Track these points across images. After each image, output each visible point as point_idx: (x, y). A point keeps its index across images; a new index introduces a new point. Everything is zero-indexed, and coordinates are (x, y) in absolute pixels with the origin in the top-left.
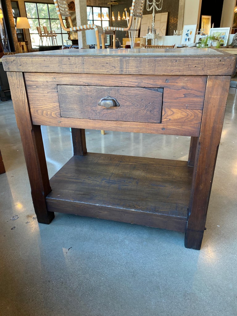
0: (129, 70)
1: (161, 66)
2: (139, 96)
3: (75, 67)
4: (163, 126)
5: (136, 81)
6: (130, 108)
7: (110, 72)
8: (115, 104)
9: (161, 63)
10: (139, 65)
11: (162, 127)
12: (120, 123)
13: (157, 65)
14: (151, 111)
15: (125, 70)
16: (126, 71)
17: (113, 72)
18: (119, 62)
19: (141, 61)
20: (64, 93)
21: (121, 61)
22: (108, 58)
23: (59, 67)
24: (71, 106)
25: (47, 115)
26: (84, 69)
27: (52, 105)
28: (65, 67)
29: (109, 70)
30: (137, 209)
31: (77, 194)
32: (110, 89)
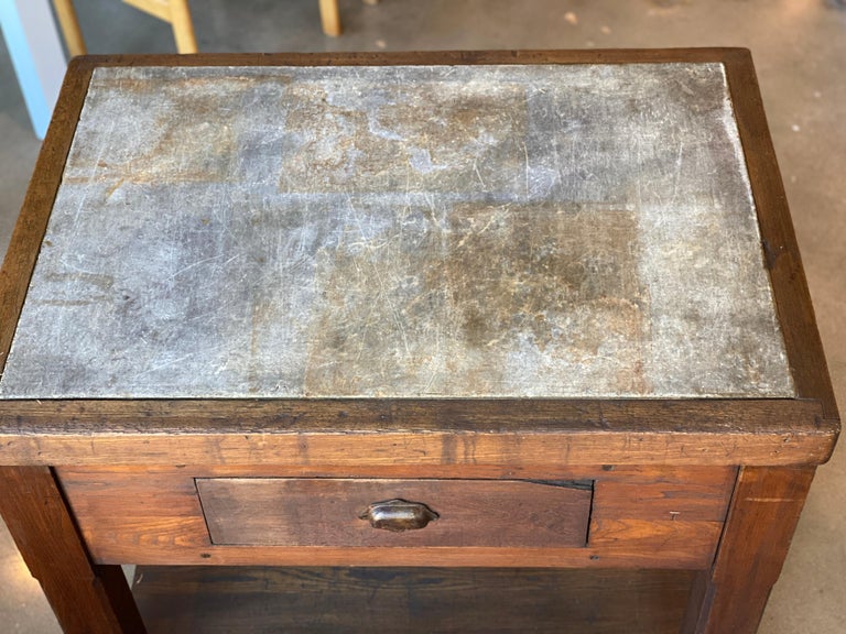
0: (476, 456)
1: (587, 448)
2: (510, 497)
4: (595, 552)
6: (476, 521)
7: (406, 461)
9: (588, 443)
10: (510, 448)
11: (589, 554)
12: (441, 549)
13: (575, 447)
14: (551, 526)
15: (463, 457)
16: (465, 458)
17: (418, 461)
18: (440, 443)
19: (519, 440)
20: (224, 496)
21: (446, 440)
22: (400, 434)
23: (208, 456)
24: (251, 522)
25: (156, 542)
26: (306, 456)
27: (174, 522)
28: (231, 453)
29: (401, 458)
32: (403, 483)
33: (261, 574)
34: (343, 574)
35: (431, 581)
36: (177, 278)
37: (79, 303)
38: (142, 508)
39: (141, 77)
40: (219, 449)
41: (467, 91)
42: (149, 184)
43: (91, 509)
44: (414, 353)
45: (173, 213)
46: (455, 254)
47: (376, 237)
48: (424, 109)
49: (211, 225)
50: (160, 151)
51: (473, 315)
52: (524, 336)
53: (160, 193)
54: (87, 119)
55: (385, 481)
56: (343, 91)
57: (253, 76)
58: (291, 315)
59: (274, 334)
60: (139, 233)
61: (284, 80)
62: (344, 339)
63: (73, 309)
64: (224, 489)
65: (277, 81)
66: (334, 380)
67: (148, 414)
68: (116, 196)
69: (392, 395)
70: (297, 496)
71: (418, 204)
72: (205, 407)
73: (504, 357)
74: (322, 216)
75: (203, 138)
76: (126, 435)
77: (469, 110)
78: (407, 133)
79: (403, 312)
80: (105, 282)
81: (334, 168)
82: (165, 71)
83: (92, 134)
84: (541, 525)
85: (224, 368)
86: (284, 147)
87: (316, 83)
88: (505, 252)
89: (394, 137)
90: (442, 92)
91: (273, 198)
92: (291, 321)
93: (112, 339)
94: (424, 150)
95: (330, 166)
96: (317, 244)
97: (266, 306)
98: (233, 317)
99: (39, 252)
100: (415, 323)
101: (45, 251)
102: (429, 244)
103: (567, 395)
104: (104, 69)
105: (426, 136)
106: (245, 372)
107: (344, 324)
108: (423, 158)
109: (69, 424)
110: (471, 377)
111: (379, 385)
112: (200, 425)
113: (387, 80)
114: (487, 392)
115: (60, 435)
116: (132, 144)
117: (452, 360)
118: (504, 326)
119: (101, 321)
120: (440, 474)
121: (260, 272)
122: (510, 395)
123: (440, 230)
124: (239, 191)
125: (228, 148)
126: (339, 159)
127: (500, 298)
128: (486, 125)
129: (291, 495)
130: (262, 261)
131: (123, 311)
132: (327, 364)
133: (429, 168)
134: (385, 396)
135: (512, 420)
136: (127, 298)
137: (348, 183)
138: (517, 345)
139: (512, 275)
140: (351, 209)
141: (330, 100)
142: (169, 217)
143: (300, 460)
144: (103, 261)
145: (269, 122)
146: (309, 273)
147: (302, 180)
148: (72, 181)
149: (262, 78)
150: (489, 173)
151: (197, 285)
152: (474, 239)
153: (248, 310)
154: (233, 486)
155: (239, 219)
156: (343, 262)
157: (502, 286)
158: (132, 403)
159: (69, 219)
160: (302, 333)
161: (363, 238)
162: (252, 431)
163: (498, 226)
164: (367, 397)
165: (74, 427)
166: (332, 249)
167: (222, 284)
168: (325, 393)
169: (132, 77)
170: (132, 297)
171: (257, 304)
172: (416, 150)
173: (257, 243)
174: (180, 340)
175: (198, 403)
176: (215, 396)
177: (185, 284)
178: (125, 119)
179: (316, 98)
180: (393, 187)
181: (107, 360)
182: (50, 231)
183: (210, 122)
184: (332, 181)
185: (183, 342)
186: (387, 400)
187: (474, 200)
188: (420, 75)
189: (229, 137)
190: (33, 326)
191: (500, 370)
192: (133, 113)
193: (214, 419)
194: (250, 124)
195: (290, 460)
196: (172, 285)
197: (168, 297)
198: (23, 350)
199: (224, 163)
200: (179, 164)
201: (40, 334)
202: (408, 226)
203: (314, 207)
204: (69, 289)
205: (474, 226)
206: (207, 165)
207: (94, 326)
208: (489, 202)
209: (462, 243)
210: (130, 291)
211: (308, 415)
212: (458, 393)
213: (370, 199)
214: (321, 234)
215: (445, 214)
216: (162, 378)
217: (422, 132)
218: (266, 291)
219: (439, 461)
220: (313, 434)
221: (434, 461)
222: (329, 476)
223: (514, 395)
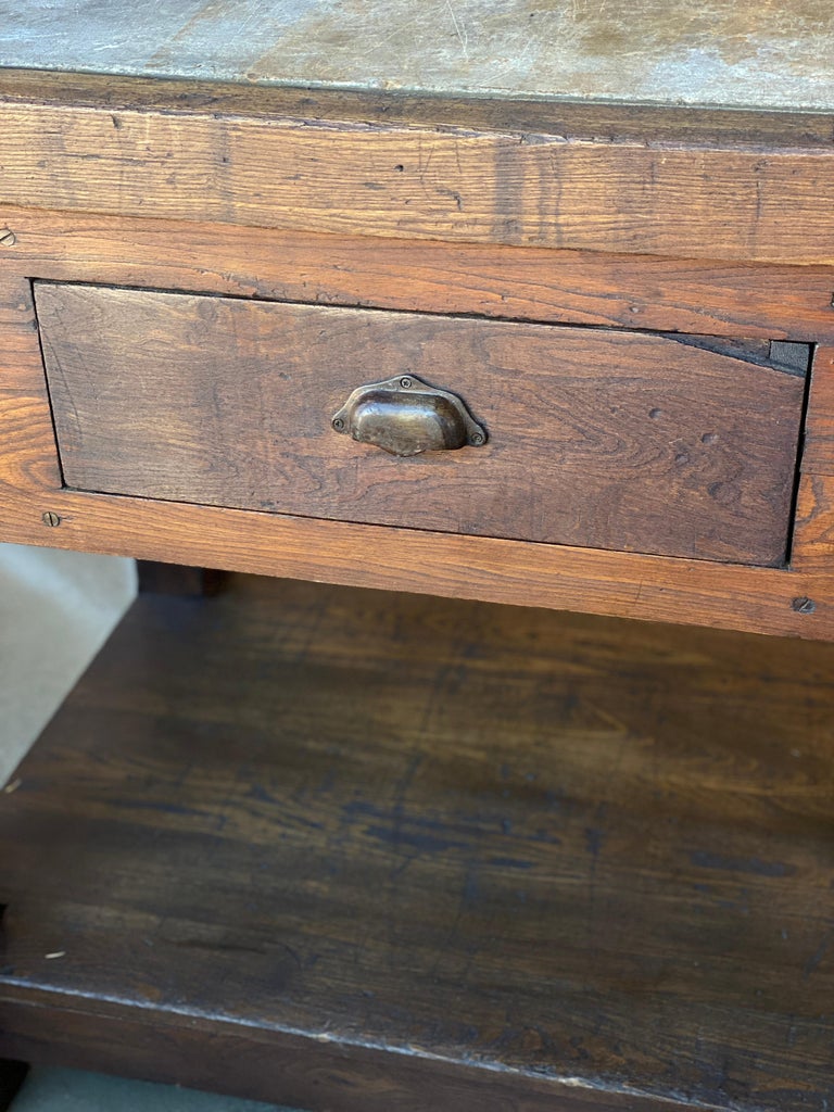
0: (562, 219)
1: (799, 206)
2: (632, 387)
3: (159, 181)
4: (805, 586)
5: (613, 289)
6: (562, 461)
7: (422, 226)
8: (459, 433)
9: (802, 185)
10: (636, 195)
11: (794, 591)
12: (492, 548)
13: (772, 199)
14: (714, 489)
15: (535, 219)
16: (541, 224)
17: (445, 227)
18: (490, 167)
19: (652, 169)
20: (85, 339)
21: (504, 157)
22: (408, 139)
23: (44, 174)
24: (133, 423)
26: (229, 194)
28: (89, 172)
29: (412, 214)
30: (599, 1073)
31: (180, 944)
32: (419, 326)
33: (216, 810)
34: (356, 831)
35: (513, 863)
40: (65, 156)
44: (475, 55)
51: (606, 32)
52: (699, 51)
58: (266, 16)
59: (226, 28)
62: (351, 38)
64: (87, 317)
66: (309, 67)
69: (412, 86)
72: (56, 78)
73: (652, 66)
79: (475, 23)
84: (695, 481)
85: (114, 47)
92: (264, 20)
97: (227, 7)
98: (164, 12)
100: (492, 32)
103: (768, 102)
106: (149, 51)
107: (357, 27)
111: (393, 75)
114: (605, 91)
117: (547, 63)
118: (662, 42)
127: (666, 21)
129: (206, 348)
132: (305, 54)
134: (399, 87)
138: (682, 58)
139: (698, 6)
143: (215, 203)
153: (193, 9)
157: (674, 13)
160: (277, 29)
162: (127, 108)
164: (363, 86)
168: (281, 76)
171: (214, 6)
174: (56, 22)
185: (59, 24)
186: (401, 92)
191: (640, 75)
195: (197, 204)
211: (242, 98)
212: (544, 90)
219: (487, 229)
220: (239, 121)
221: (478, 229)
222: (278, 294)
223: (660, 98)
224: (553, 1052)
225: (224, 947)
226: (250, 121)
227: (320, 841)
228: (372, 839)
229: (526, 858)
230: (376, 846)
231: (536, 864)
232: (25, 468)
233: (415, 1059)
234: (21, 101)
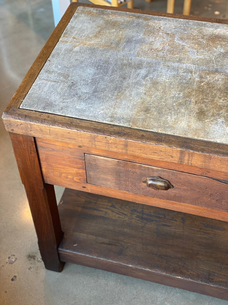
0: (192, 162)
2: (203, 184)
3: (113, 146)
6: (188, 192)
10: (207, 161)
12: (173, 202)
14: (217, 200)
15: (187, 161)
16: (188, 162)
17: (169, 160)
18: (179, 153)
19: (210, 158)
20: (94, 163)
21: (182, 153)
22: (163, 147)
23: (90, 143)
24: (102, 176)
25: (67, 178)
26: (127, 150)
27: (74, 171)
28: (99, 144)
29: (163, 158)
30: (184, 276)
31: (100, 243)
32: (162, 170)
33: (104, 210)
34: (134, 216)
35: (167, 226)
36: (92, 79)
37: (55, 81)
38: (64, 162)
39: (94, 11)
40: (95, 141)
41: (216, 32)
42: (89, 47)
43: (46, 159)
44: (175, 119)
45: (96, 57)
46: (199, 87)
47: (169, 77)
48: (198, 36)
49: (108, 64)
50: (96, 36)
51: (201, 110)
52: (220, 120)
53: (93, 50)
54: (72, 22)
55: (155, 168)
56: (168, 26)
57: (135, 16)
58: (131, 98)
59: (124, 104)
60: (82, 62)
61: (146, 19)
62: (150, 110)
63: (53, 83)
64: (95, 160)
65: (144, 19)
66: (143, 123)
67: (71, 123)
68: (77, 49)
69: (164, 132)
70: (121, 168)
71: (188, 68)
72: (93, 124)
73: (211, 126)
74: (150, 67)
75: (112, 34)
76: (62, 128)
77: (215, 39)
78: (189, 43)
79: (174, 104)
80: (66, 76)
81: (158, 51)
82: (103, 11)
83: (73, 28)
84: (213, 199)
85: (103, 112)
86: (141, 42)
87: (158, 22)
88: (219, 90)
89: (183, 44)
90: (206, 31)
91: (133, 58)
92: (131, 100)
93: (64, 95)
94: (195, 50)
95: (157, 50)
96: (146, 76)
97: (123, 94)
98: (110, 95)
99: (45, 63)
100: (178, 109)
101: (47, 63)
102: (189, 83)
104: (82, 7)
105: (196, 45)
106: (110, 114)
107: (150, 105)
108: (194, 53)
109: (43, 121)
110: (196, 131)
111: (159, 128)
112: (89, 130)
113: (186, 24)
114: (201, 137)
115: (39, 124)
116: (86, 33)
117: (190, 124)
118: (213, 115)
119: (62, 89)
120: (177, 169)
121: (123, 82)
122: (210, 140)
123: (195, 78)
124: (121, 54)
125: (121, 39)
126: (161, 49)
127: (214, 105)
128: (221, 45)
129: (118, 168)
130: (124, 78)
131: (70, 87)
132: (141, 117)
133: (195, 56)
134: (161, 132)
135: (209, 150)
136: (73, 83)
137: (163, 57)
138: (217, 123)
139: (220, 98)
140: (162, 66)
141: (162, 28)
142: (94, 59)
143: (124, 151)
144: (67, 69)
145: (137, 32)
146: (141, 85)
147: (146, 53)
148: (62, 42)
149: (138, 17)
150: (219, 61)
151: (99, 83)
152: (207, 84)
153: (116, 94)
154: (98, 159)
155: (120, 63)
156: (155, 84)
157: (215, 101)
158: (66, 118)
159: (58, 54)
160: (134, 105)
161: (164, 77)
162: (108, 135)
163: (218, 80)
164: (154, 131)
165: (44, 122)
166: (151, 79)
167: (108, 84)
168: (138, 127)
169: (91, 11)
170: (75, 83)
171: (120, 93)
172: (192, 50)
173: (124, 72)
174: (88, 100)
175: (90, 122)
176: (97, 121)
177: (94, 81)
178: (86, 24)
179: (157, 27)
180: (180, 61)
181: (61, 102)
182: (50, 57)
183: (116, 29)
184: (157, 56)
185: (89, 101)
186: (161, 134)
187: (210, 70)
188: (199, 24)
189: (122, 35)
190: (38, 86)
191: (208, 131)
192: (89, 23)
193: (95, 129)
194: (130, 32)
195: (120, 151)
196: (90, 81)
197: (87, 85)
198: (32, 94)
199: (118, 44)
200: (101, 42)
201: (39, 90)
202: (183, 75)
203: (148, 63)
204: (52, 76)
205: (209, 79)
206: (112, 43)
207: (59, 90)
208: (216, 71)
209: (202, 84)
210: (74, 81)
211: (130, 133)
212: (190, 136)
213: (170, 64)
214: (149, 73)
215: (198, 73)
216: (79, 111)
217: (195, 44)
218: (124, 89)
219: (177, 161)
220: (131, 140)
221: (175, 161)
222: (134, 162)
223: (212, 140)
224: (175, 271)
225: (109, 244)
226: (132, 141)
227: (127, 219)
228: (137, 219)
229: (169, 224)
230: (138, 220)
231: (172, 226)
232: (80, 179)
233: (148, 271)
234: (87, 132)
